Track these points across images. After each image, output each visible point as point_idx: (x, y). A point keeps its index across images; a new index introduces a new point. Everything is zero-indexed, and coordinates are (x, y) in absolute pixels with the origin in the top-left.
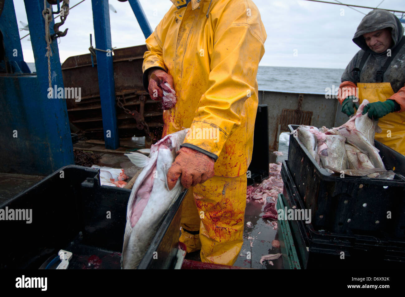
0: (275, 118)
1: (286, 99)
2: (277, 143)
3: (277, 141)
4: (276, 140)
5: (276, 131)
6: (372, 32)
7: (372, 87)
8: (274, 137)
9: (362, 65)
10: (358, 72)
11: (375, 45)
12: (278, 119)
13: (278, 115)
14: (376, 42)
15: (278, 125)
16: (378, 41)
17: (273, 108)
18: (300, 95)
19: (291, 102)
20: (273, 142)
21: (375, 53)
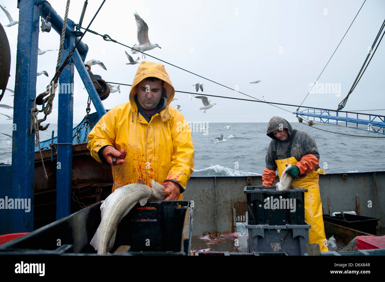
0: (229, 203)
1: (236, 184)
2: (235, 228)
3: (235, 225)
4: (233, 225)
5: (232, 215)
6: (276, 130)
7: (285, 161)
8: (231, 222)
9: (276, 149)
10: (275, 153)
11: (280, 137)
12: (232, 203)
13: (231, 199)
14: (280, 135)
15: (233, 209)
16: (281, 134)
17: (226, 192)
18: (248, 178)
19: (241, 185)
20: (231, 227)
21: (281, 141)
